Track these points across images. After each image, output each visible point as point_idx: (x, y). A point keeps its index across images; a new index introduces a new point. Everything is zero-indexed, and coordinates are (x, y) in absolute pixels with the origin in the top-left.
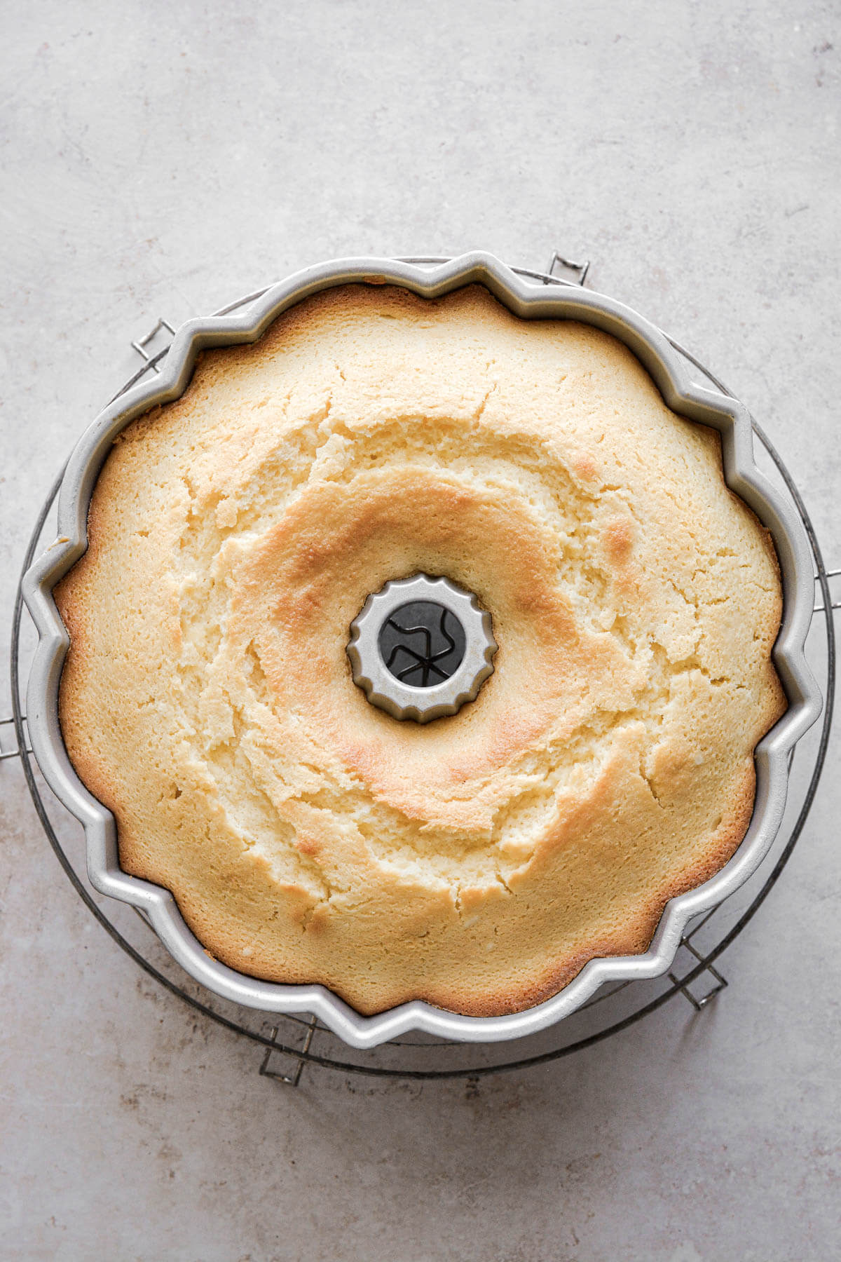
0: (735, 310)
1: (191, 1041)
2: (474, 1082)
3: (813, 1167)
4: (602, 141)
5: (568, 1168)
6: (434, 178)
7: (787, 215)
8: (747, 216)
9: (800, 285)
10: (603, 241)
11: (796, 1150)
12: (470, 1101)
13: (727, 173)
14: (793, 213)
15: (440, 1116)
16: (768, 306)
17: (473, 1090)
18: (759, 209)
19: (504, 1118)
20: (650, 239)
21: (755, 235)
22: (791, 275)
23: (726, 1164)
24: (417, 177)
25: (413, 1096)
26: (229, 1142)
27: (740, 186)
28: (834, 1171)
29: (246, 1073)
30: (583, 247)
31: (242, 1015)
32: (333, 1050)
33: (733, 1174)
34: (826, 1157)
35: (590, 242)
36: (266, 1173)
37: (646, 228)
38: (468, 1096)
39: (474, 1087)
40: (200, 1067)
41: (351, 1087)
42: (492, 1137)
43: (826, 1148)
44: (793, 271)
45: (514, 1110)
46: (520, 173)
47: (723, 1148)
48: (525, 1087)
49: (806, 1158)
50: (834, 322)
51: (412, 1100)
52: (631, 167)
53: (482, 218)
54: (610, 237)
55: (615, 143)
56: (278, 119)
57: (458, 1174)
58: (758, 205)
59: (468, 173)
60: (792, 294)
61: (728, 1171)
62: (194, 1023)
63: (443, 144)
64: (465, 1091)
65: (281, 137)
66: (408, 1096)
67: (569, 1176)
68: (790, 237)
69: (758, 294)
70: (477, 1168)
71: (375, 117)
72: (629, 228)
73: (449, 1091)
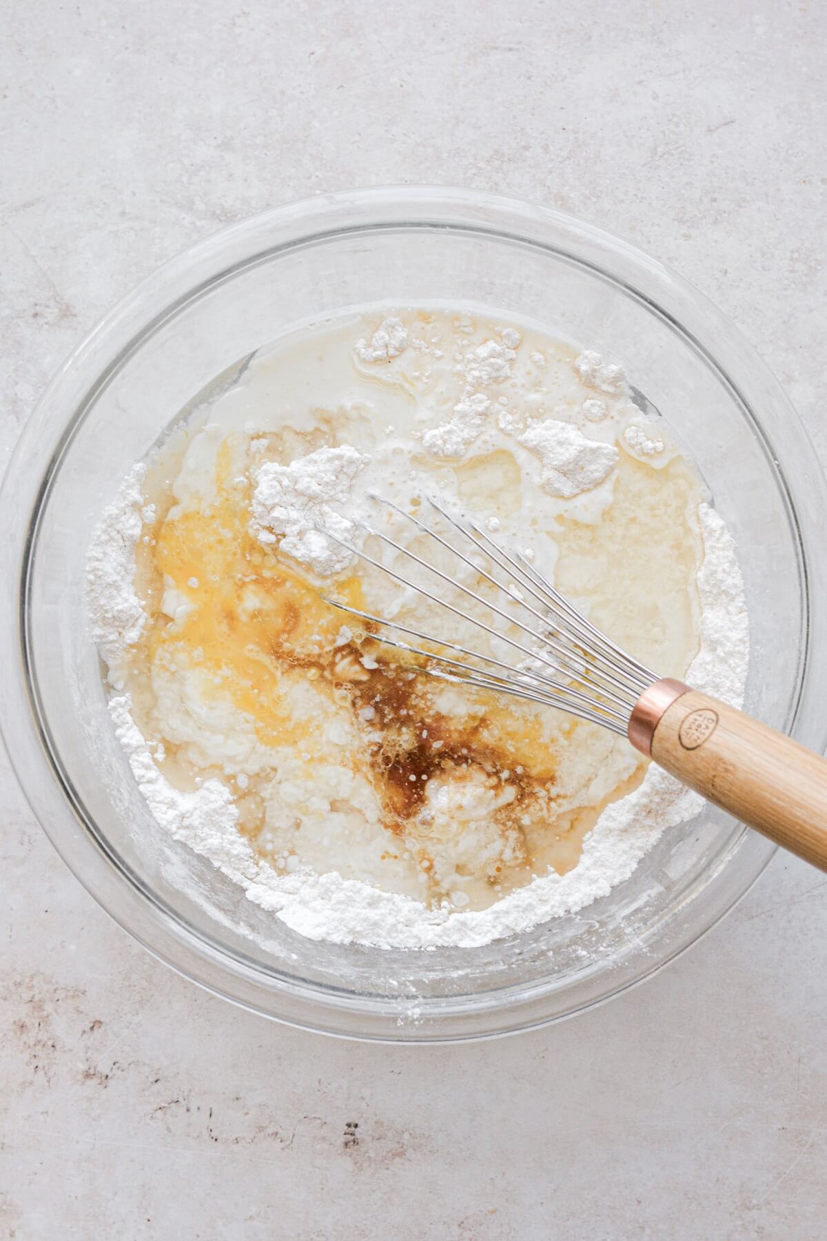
0: (649, 242)
1: (31, 1083)
2: (352, 1129)
3: (739, 1223)
4: (496, 48)
5: (459, 1226)
6: (302, 93)
7: (709, 130)
8: (663, 132)
9: (725, 212)
10: (497, 163)
11: (720, 1203)
12: (348, 1150)
13: (640, 82)
14: (717, 128)
15: (315, 1167)
16: (687, 237)
17: (352, 1138)
18: (677, 125)
19: (387, 1169)
20: (552, 160)
21: (672, 155)
22: (715, 200)
23: (640, 1221)
24: (283, 93)
25: (282, 1145)
26: (76, 1197)
27: (656, 97)
28: (763, 1228)
29: (94, 1120)
30: (474, 171)
31: (89, 1054)
32: (193, 1093)
33: (648, 1231)
34: (755, 1211)
35: (482, 164)
36: (118, 1232)
37: (546, 149)
38: (346, 1144)
39: (352, 1134)
40: (43, 1113)
41: (213, 1134)
42: (374, 1191)
43: (755, 1202)
44: (716, 196)
45: (397, 1160)
46: (401, 86)
47: (636, 1202)
48: (410, 1134)
49: (731, 1214)
50: (763, 255)
51: (283, 1149)
52: (529, 78)
53: (357, 138)
54: (506, 159)
55: (510, 50)
56: (123, 27)
57: (335, 1233)
58: (675, 120)
59: (342, 86)
60: (716, 222)
61: (643, 1228)
62: (35, 1062)
63: (313, 54)
64: (343, 1139)
65: (127, 48)
66: (278, 1145)
67: (461, 1234)
68: (713, 156)
69: (676, 223)
70: (356, 1227)
71: (234, 24)
72: (526, 148)
73: (324, 1138)
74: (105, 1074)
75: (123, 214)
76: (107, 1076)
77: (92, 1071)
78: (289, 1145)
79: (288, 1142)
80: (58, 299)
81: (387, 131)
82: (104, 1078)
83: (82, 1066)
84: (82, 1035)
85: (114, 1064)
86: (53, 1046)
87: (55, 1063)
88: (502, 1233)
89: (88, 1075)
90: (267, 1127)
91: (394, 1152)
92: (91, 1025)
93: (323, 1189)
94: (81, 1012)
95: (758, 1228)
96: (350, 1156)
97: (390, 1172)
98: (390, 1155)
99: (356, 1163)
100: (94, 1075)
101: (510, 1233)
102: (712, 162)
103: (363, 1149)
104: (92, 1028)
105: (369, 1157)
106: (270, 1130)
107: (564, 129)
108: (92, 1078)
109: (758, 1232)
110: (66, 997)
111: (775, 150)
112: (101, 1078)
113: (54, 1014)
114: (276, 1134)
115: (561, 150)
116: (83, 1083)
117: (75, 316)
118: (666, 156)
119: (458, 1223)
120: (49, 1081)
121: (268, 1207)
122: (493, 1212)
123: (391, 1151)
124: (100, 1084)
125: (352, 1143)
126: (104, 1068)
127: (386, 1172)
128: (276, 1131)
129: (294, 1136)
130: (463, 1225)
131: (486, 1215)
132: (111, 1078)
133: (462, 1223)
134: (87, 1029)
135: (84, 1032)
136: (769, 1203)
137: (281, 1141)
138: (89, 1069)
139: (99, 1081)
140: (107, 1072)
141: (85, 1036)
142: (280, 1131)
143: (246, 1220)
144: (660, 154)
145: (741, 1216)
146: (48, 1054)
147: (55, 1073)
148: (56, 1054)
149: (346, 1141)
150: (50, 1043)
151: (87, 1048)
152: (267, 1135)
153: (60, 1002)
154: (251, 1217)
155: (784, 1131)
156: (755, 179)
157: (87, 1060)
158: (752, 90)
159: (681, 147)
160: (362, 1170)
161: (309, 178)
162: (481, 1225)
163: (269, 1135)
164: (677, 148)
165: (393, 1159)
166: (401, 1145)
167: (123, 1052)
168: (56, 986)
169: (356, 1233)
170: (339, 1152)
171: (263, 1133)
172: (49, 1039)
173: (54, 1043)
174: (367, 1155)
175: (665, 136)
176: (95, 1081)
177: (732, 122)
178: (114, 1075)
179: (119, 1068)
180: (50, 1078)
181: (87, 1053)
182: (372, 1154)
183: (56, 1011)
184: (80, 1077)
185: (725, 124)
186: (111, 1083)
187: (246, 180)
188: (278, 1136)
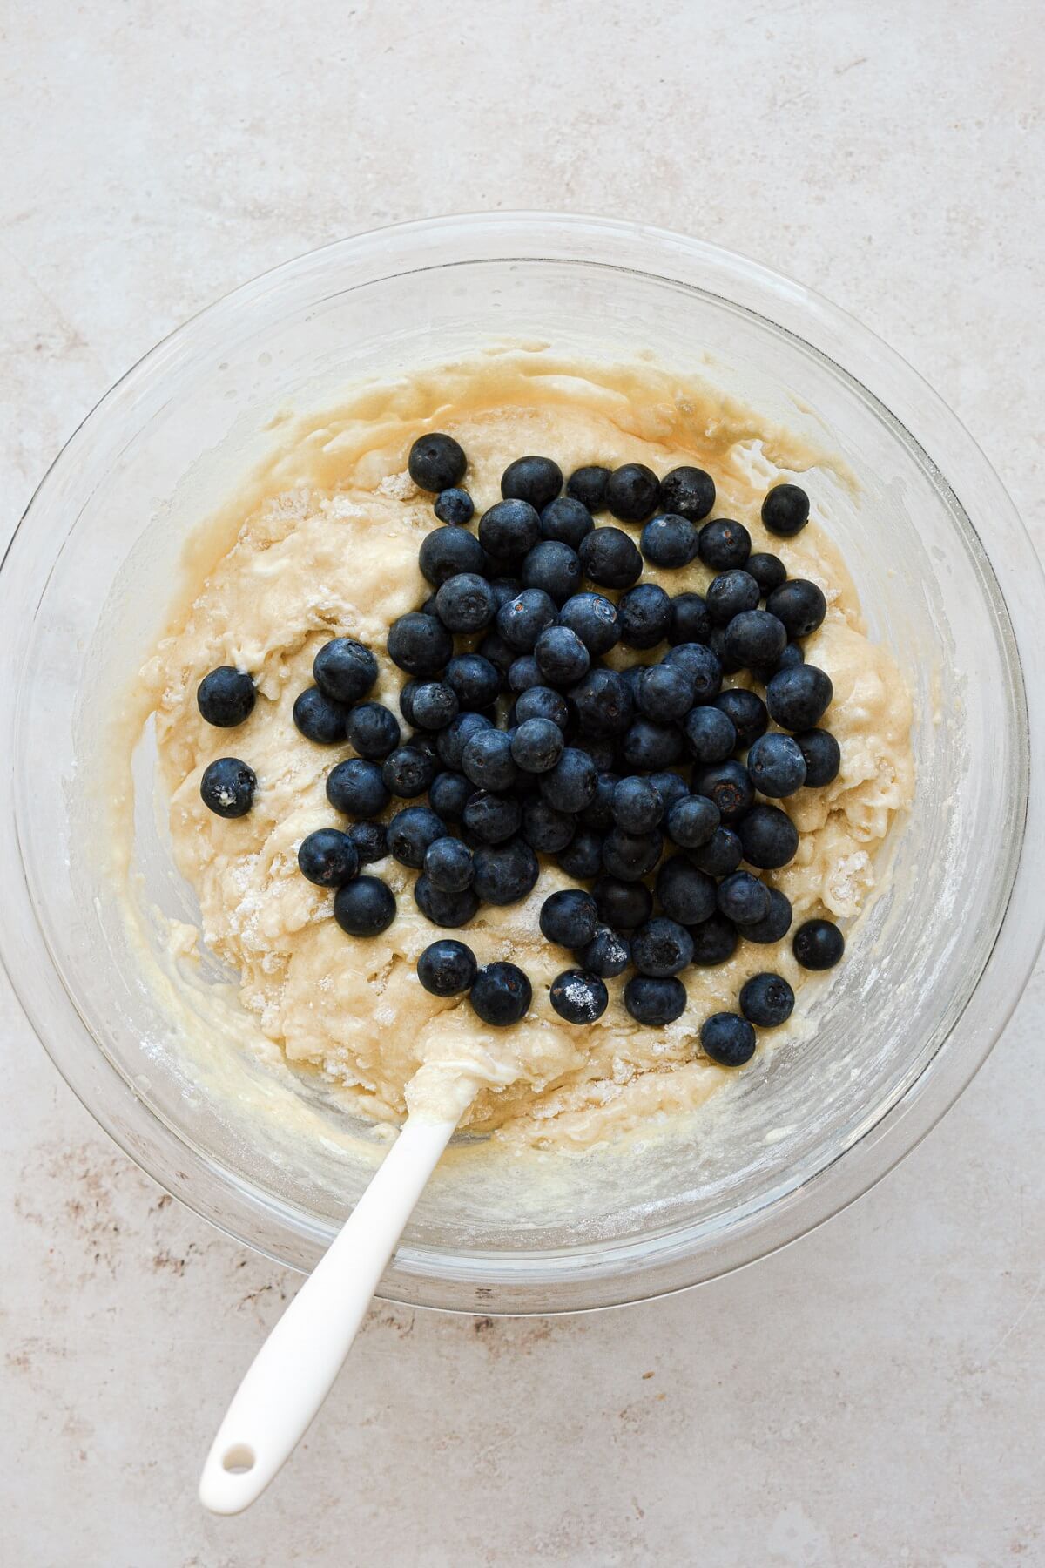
74: (180, 1260)
75: (136, 219)
76: (183, 1262)
77: (164, 1257)
78: (408, 1332)
79: (408, 1329)
80: (64, 326)
81: (449, 98)
82: (179, 1264)
83: (152, 1252)
84: (149, 1213)
85: (191, 1246)
86: (116, 1229)
87: (119, 1250)
88: (674, 1421)
89: (160, 1262)
90: (380, 1312)
91: (536, 1333)
92: (159, 1201)
93: (453, 1382)
94: (147, 1187)
95: (984, 1394)
96: (484, 1340)
97: (533, 1357)
98: (532, 1336)
99: (491, 1349)
100: (167, 1261)
101: (683, 1421)
102: (844, 109)
103: (499, 1332)
104: (161, 1205)
105: (507, 1341)
106: (385, 1315)
107: (662, 81)
108: (164, 1265)
109: (983, 1399)
110: (127, 1169)
111: (919, 91)
112: (176, 1264)
113: (115, 1191)
114: (392, 1319)
115: (660, 106)
116: (155, 1272)
117: (86, 344)
118: (787, 106)
119: (620, 1413)
120: (113, 1272)
121: (388, 1407)
122: (662, 1397)
123: (532, 1332)
124: (175, 1272)
125: (484, 1325)
126: (178, 1252)
127: (527, 1357)
128: (390, 1316)
129: (413, 1320)
130: (625, 1415)
131: (653, 1401)
132: (188, 1264)
133: (625, 1412)
134: (155, 1206)
135: (152, 1210)
136: (994, 1363)
137: (399, 1328)
138: (161, 1254)
139: (174, 1268)
140: (182, 1256)
141: (153, 1215)
142: (396, 1315)
143: (362, 1425)
144: (780, 103)
145: (962, 1382)
146: (111, 1239)
147: (120, 1262)
148: (121, 1238)
149: (478, 1322)
150: (112, 1226)
151: (157, 1230)
152: (380, 1321)
153: (120, 1175)
154: (369, 1421)
155: (1008, 1276)
156: (896, 126)
157: (158, 1244)
158: (886, 21)
159: (803, 94)
160: (499, 1357)
161: (358, 159)
162: (648, 1413)
163: (383, 1321)
164: (801, 95)
165: (536, 1340)
166: (544, 1324)
167: (199, 1231)
168: (113, 1157)
169: (498, 1432)
170: (470, 1336)
171: (376, 1320)
172: (110, 1221)
173: (116, 1225)
174: (504, 1338)
175: (784, 81)
176: (168, 1269)
177: (864, 60)
178: (191, 1260)
179: (196, 1252)
180: (115, 1268)
181: (156, 1235)
182: (510, 1337)
183: (116, 1187)
184: (151, 1265)
185: (856, 64)
186: (188, 1270)
187: (282, 168)
188: (395, 1321)
